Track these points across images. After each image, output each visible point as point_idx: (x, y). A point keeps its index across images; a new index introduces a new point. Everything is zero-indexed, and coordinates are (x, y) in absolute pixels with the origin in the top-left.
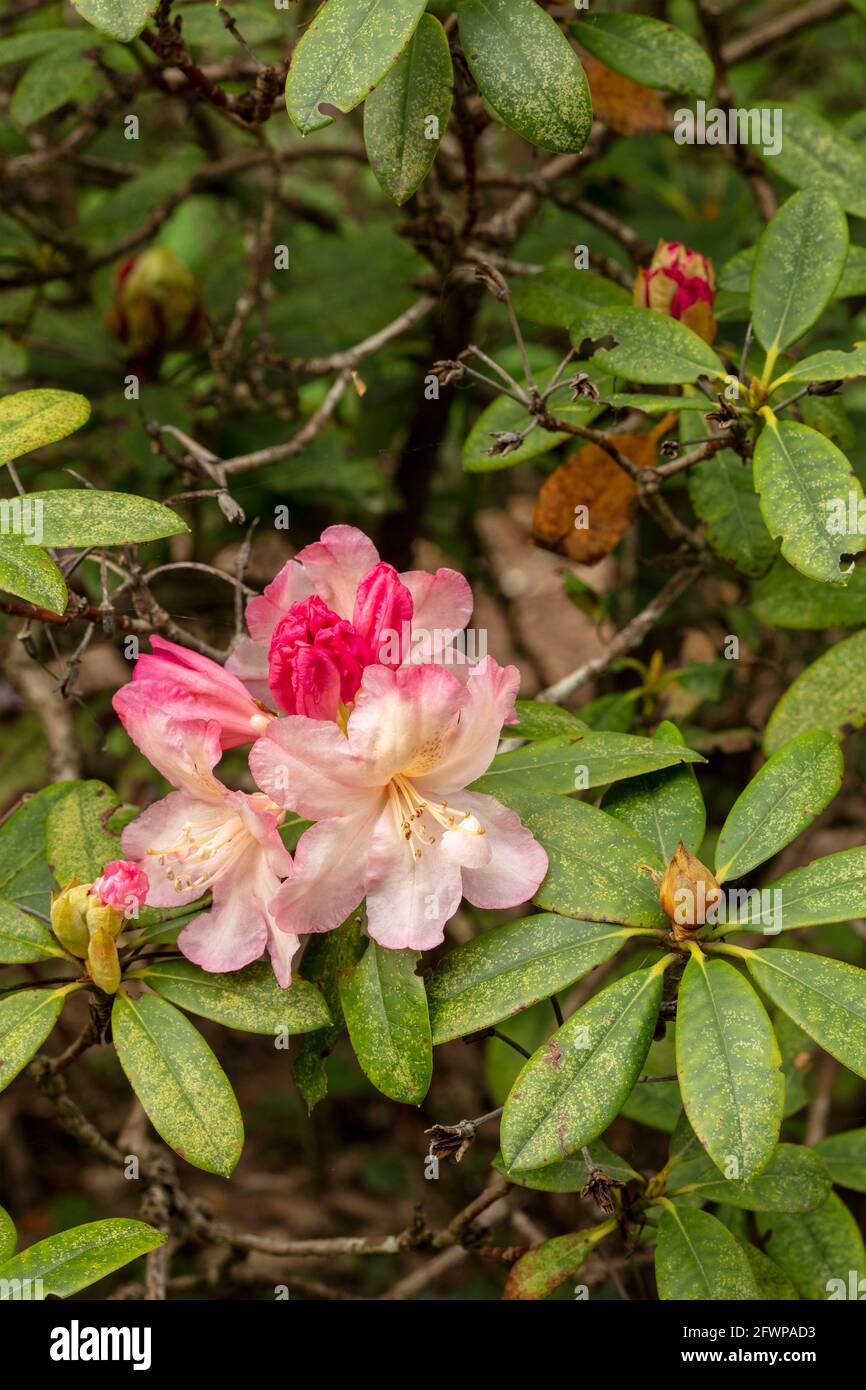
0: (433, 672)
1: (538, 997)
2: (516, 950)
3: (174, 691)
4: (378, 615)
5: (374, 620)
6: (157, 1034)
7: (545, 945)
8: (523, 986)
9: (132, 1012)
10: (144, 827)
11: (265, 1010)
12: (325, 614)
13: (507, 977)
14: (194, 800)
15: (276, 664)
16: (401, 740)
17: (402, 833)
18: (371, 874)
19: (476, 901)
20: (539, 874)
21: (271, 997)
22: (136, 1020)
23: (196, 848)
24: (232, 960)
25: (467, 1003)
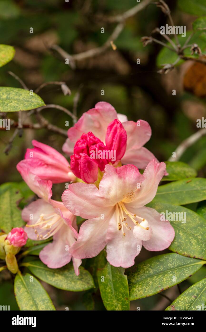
0: (131, 168)
1: (168, 286)
2: (162, 267)
3: (40, 163)
4: (114, 139)
5: (113, 141)
6: (30, 290)
7: (172, 266)
8: (164, 281)
9: (22, 281)
10: (30, 210)
11: (71, 281)
12: (94, 139)
13: (158, 277)
14: (46, 203)
15: (72, 161)
16: (119, 192)
17: (118, 228)
18: (108, 238)
19: (148, 247)
20: (171, 238)
21: (73, 276)
22: (23, 284)
23: (45, 224)
24: (59, 263)
25: (143, 286)
